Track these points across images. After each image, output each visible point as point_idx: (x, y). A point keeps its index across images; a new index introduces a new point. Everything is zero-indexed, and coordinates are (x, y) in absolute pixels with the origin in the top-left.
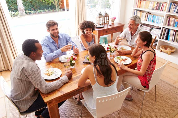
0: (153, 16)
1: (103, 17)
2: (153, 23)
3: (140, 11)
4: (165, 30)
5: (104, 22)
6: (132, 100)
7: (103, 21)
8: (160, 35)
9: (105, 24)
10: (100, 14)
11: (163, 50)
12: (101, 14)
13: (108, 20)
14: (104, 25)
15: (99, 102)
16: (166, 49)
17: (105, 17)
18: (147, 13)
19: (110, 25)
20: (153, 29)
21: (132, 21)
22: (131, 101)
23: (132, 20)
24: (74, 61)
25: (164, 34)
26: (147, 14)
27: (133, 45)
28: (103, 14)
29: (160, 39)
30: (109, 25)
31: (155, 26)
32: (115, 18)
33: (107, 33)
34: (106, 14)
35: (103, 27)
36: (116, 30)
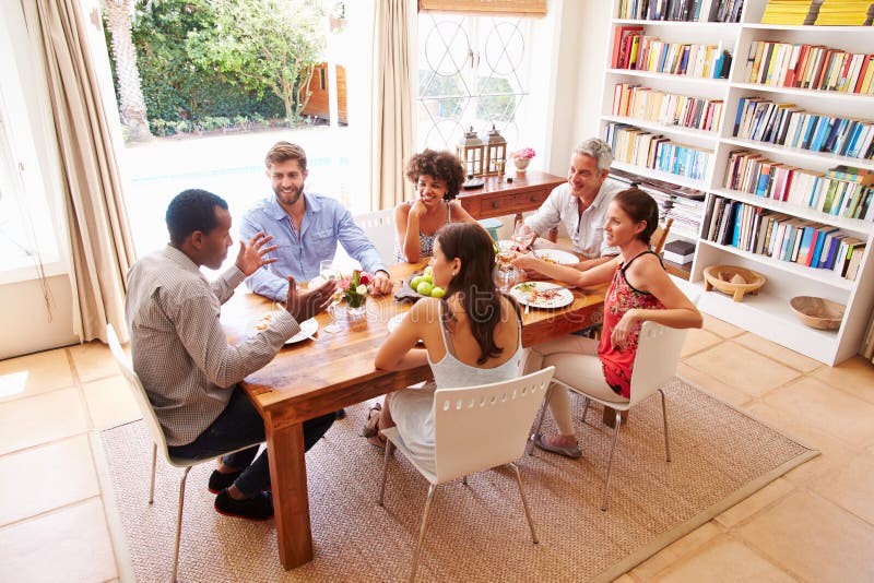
0: (677, 150)
1: (482, 147)
2: (675, 176)
3: (630, 128)
4: (722, 207)
5: (485, 167)
6: (580, 453)
7: (481, 162)
8: (702, 221)
9: (490, 174)
10: (471, 136)
11: (718, 283)
12: (474, 137)
13: (504, 158)
14: (487, 180)
15: (446, 408)
16: (727, 279)
17: (490, 146)
18: (654, 138)
19: (510, 181)
20: (679, 198)
21: (586, 159)
22: (576, 457)
23: (586, 154)
24: (363, 286)
25: (718, 223)
26: (655, 142)
27: (587, 251)
28: (483, 136)
29: (704, 241)
30: (506, 180)
31: (687, 189)
32: (531, 155)
33: (498, 211)
34: (496, 134)
35: (481, 187)
36: (532, 200)
